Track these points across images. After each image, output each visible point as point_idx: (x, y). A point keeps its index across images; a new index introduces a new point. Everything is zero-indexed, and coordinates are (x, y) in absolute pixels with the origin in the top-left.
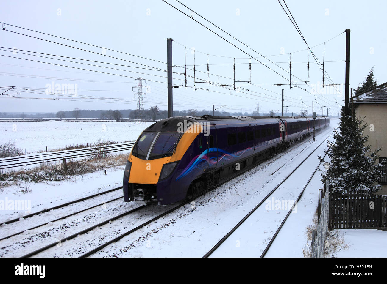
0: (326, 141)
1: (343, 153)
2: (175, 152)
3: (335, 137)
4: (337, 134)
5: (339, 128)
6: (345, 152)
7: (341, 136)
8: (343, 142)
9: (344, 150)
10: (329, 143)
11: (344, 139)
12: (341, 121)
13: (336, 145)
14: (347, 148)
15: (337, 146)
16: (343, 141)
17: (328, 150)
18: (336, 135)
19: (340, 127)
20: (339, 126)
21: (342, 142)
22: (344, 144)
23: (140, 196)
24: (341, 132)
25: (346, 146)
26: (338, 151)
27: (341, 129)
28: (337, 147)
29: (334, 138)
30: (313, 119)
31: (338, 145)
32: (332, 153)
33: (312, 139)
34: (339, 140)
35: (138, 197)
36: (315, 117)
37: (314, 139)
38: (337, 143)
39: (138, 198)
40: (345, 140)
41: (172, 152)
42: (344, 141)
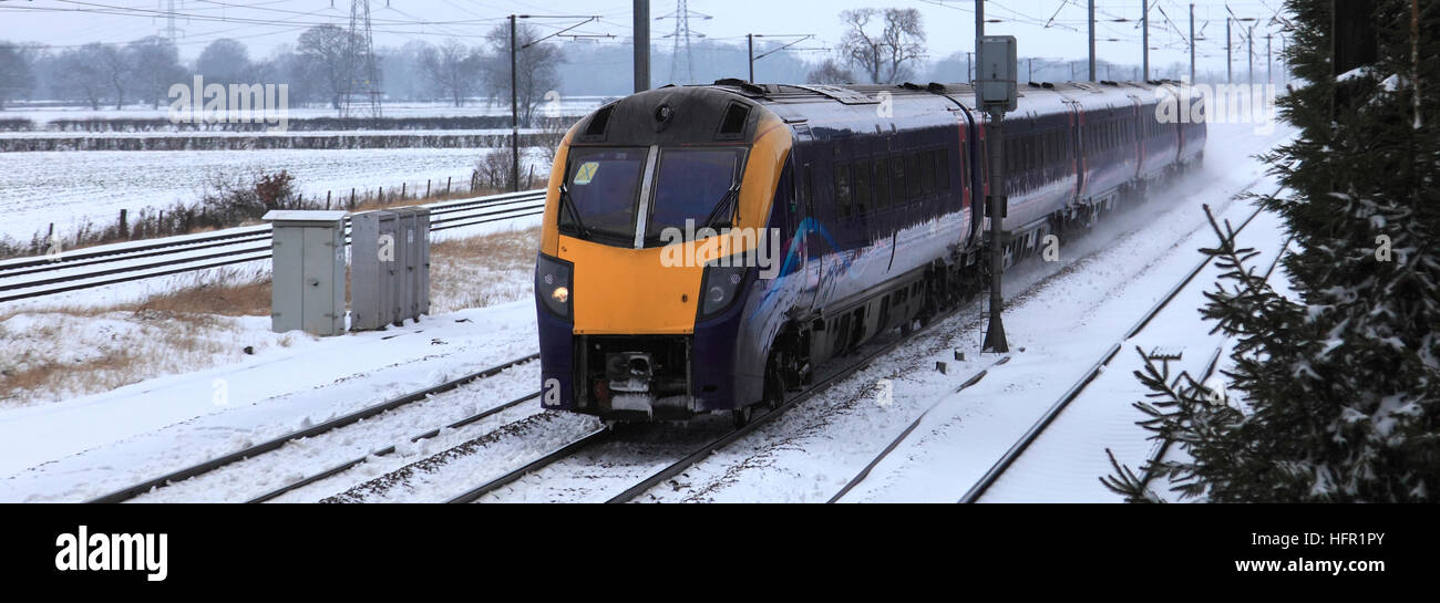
0: (1129, 361)
1: (1320, 488)
2: (739, 219)
3: (1223, 310)
4: (1244, 278)
5: (1273, 204)
6: (1341, 478)
7: (1294, 297)
8: (1317, 367)
9: (1333, 455)
10: (1157, 383)
11: (1322, 328)
12: (1292, 135)
13: (1237, 399)
14: (1359, 433)
15: (1248, 411)
16: (1309, 352)
17: (1156, 468)
18: (1232, 287)
19: (1287, 194)
20: (1270, 185)
21: (1301, 367)
22: (1329, 387)
23: (634, 375)
24: (1296, 248)
25: (1352, 416)
26: (1262, 467)
27: (1299, 220)
28: (1250, 430)
29: (1214, 322)
30: (985, 105)
31: (1258, 393)
32: (1190, 489)
33: (978, 335)
34: (1271, 348)
35: (627, 379)
36: (996, 92)
37: (996, 341)
38: (1247, 375)
39: (625, 386)
40: (1334, 343)
41: (727, 217)
42: (1322, 356)
